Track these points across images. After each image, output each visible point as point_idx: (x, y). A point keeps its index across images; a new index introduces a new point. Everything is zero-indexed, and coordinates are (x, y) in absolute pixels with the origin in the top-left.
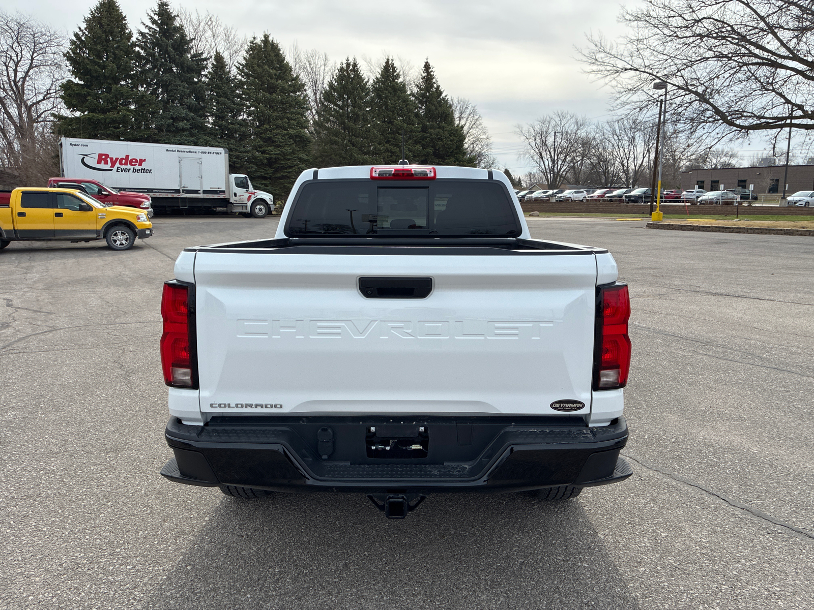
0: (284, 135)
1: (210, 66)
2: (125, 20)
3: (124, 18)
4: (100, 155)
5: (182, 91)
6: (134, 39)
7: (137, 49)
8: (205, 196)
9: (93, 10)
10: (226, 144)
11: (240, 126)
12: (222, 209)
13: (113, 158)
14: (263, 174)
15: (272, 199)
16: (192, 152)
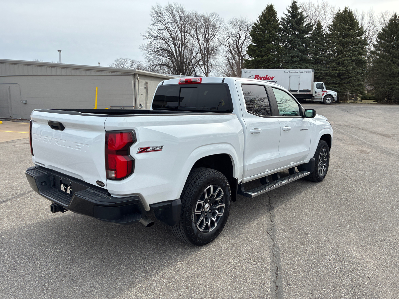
0: (349, 60)
1: (314, 29)
2: (277, 13)
3: (276, 13)
4: (256, 76)
5: (298, 43)
6: (279, 22)
7: (280, 26)
8: (300, 93)
9: (263, 11)
10: (316, 67)
11: (325, 57)
12: (308, 100)
13: (261, 77)
14: (335, 81)
15: (336, 95)
16: (296, 72)
